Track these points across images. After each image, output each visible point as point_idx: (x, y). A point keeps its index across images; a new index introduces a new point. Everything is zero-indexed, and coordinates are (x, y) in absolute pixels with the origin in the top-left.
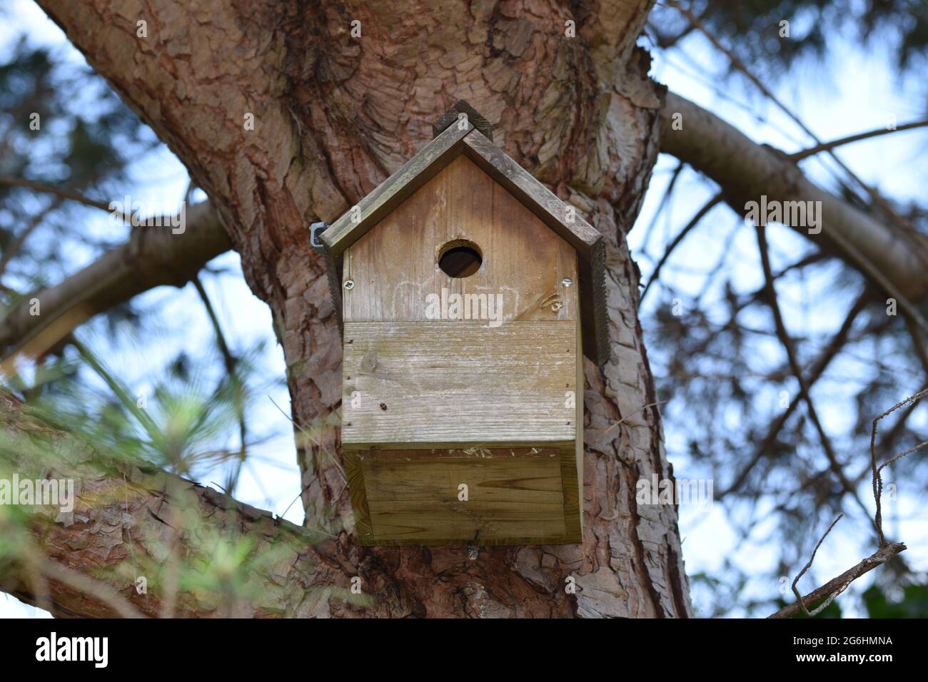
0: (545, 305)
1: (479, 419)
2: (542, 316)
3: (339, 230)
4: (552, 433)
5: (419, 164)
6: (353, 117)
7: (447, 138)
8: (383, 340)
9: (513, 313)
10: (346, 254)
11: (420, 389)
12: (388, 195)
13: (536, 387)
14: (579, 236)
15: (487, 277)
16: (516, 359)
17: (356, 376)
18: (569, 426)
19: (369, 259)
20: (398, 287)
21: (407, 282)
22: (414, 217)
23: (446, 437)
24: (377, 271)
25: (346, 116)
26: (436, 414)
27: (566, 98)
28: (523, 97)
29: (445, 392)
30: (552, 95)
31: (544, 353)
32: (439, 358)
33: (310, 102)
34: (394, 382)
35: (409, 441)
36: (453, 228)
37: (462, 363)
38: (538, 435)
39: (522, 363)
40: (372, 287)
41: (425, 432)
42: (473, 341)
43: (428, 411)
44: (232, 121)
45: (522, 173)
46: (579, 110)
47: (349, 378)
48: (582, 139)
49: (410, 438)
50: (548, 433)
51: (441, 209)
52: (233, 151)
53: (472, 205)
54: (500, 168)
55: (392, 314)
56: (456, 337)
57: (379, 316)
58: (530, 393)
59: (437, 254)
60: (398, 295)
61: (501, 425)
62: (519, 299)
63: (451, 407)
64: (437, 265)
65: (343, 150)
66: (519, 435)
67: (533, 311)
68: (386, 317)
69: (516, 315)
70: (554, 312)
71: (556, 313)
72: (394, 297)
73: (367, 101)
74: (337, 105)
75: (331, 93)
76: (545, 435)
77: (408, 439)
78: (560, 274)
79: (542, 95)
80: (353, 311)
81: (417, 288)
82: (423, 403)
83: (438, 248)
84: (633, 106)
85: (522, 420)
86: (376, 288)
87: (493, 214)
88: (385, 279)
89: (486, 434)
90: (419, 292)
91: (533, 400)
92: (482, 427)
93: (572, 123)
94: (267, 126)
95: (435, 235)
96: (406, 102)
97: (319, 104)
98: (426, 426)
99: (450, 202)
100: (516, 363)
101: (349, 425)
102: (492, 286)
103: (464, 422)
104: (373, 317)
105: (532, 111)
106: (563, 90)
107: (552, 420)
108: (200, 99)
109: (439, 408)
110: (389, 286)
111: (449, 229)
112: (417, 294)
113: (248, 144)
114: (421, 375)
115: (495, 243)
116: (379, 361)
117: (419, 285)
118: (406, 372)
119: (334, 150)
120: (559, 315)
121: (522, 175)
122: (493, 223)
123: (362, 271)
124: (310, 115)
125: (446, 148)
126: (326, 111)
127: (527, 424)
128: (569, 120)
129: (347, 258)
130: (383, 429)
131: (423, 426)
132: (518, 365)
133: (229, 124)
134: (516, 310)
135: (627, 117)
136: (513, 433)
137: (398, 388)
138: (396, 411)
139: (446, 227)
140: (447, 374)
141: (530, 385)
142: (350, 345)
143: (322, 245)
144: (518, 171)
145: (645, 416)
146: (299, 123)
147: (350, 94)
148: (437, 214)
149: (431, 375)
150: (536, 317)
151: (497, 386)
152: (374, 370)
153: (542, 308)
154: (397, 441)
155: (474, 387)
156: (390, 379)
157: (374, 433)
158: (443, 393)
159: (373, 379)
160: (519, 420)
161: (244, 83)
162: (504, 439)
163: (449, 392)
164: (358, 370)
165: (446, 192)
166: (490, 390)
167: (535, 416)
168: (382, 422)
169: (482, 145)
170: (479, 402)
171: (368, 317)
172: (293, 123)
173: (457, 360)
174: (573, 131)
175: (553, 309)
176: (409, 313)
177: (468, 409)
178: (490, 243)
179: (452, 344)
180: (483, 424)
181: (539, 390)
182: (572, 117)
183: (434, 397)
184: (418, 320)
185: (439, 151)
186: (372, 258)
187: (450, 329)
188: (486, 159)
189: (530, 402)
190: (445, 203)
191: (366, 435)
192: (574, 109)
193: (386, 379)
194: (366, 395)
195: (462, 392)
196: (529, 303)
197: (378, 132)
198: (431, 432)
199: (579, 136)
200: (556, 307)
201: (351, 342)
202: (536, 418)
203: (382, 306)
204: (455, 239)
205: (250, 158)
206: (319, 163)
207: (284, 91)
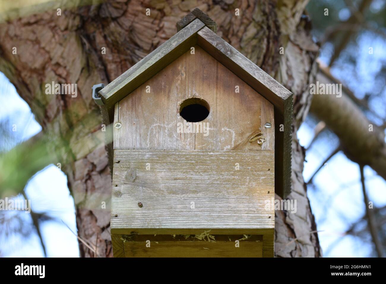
0: (253, 140)
1: (206, 214)
2: (251, 147)
3: (112, 88)
4: (258, 224)
5: (167, 48)
6: (122, 40)
7: (186, 32)
8: (141, 161)
9: (231, 145)
10: (117, 106)
11: (166, 193)
12: (146, 66)
13: (247, 193)
14: (277, 93)
15: (213, 122)
16: (233, 175)
17: (121, 184)
18: (270, 219)
19: (132, 109)
20: (152, 127)
21: (158, 124)
22: (163, 83)
23: (183, 225)
24: (137, 117)
25: (118, 39)
26: (177, 210)
27: (261, 33)
28: (233, 31)
29: (183, 195)
30: (252, 31)
31: (252, 171)
32: (179, 174)
33: (95, 32)
34: (148, 189)
35: (158, 227)
36: (190, 90)
37: (195, 177)
38: (248, 225)
39: (237, 177)
40: (134, 127)
41: (169, 222)
42: (203, 163)
43: (171, 208)
44: (44, 48)
45: (237, 54)
46: (268, 42)
47: (117, 186)
48: (270, 62)
49: (159, 226)
50: (255, 223)
51: (182, 78)
52: (44, 68)
53: (203, 76)
54: (222, 51)
55: (147, 145)
56: (191, 160)
57: (138, 146)
58: (243, 197)
59: (179, 107)
60: (152, 132)
61: (222, 218)
62: (235, 136)
63: (187, 205)
64: (179, 114)
65: (116, 62)
66: (236, 225)
67: (245, 144)
68: (143, 146)
69: (233, 146)
70: (259, 144)
71: (260, 145)
72: (149, 134)
73: (131, 30)
74: (112, 33)
75: (108, 25)
76: (253, 225)
77: (157, 226)
78: (263, 121)
79: (245, 30)
80: (120, 143)
81: (165, 128)
82: (168, 203)
83: (180, 102)
84: (301, 49)
85: (237, 215)
86: (136, 128)
87: (217, 82)
88: (143, 122)
89: (212, 223)
90: (166, 131)
91: (245, 202)
92: (209, 219)
93: (264, 51)
94: (67, 50)
95: (177, 94)
96: (157, 31)
97: (100, 33)
98: (169, 218)
99: (187, 74)
100: (233, 177)
101: (116, 216)
102: (217, 128)
103: (196, 216)
104: (134, 146)
105: (239, 40)
106: (259, 28)
107: (258, 215)
108: (24, 36)
109: (179, 206)
110: (145, 127)
111: (187, 92)
112: (165, 132)
113: (53, 62)
114: (166, 185)
115: (218, 100)
116: (137, 175)
117: (166, 126)
118: (156, 182)
119: (110, 62)
120: (263, 147)
121: (237, 55)
122: (217, 88)
123: (127, 117)
124: (95, 40)
125: (186, 38)
126: (105, 37)
127: (240, 217)
128: (263, 49)
129: (117, 108)
130: (140, 220)
131: (168, 218)
132: (234, 179)
133: (42, 51)
134: (233, 143)
135: (298, 56)
136: (231, 223)
137: (151, 192)
138: (149, 207)
139: (185, 90)
140: (185, 184)
141: (242, 192)
142: (118, 164)
143: (100, 98)
144: (235, 52)
145: (311, 239)
146: (87, 45)
147: (121, 26)
148: (179, 82)
149: (174, 185)
150: (247, 148)
151: (220, 192)
152: (134, 181)
153: (251, 142)
154: (149, 227)
155: (203, 192)
156: (145, 187)
157: (133, 222)
158: (182, 196)
159: (133, 186)
160: (235, 215)
161: (53, 24)
162: (224, 227)
163: (187, 196)
164: (123, 181)
165: (185, 68)
166: (214, 195)
167: (246, 212)
168: (139, 215)
169: (210, 36)
170: (208, 203)
171: (131, 146)
172: (83, 45)
173: (192, 175)
174: (265, 57)
175: (259, 142)
176: (159, 144)
177: (199, 207)
178: (215, 100)
179: (188, 164)
180: (209, 217)
181: (248, 195)
182: (264, 46)
183: (176, 199)
184: (165, 148)
185: (181, 39)
186: (134, 109)
187: (188, 155)
188: (213, 45)
189: (242, 203)
190: (185, 75)
191: (128, 223)
192: (265, 41)
193: (142, 187)
194: (128, 197)
195: (195, 196)
196: (241, 139)
197: (139, 50)
198: (174, 222)
199: (269, 59)
200: (261, 141)
201: (119, 162)
202: (247, 213)
203: (141, 140)
204: (191, 97)
205: (55, 72)
206: (100, 70)
207: (78, 26)
